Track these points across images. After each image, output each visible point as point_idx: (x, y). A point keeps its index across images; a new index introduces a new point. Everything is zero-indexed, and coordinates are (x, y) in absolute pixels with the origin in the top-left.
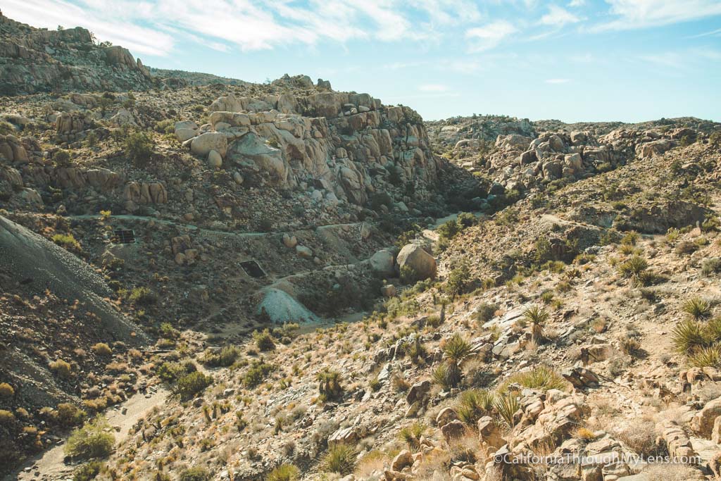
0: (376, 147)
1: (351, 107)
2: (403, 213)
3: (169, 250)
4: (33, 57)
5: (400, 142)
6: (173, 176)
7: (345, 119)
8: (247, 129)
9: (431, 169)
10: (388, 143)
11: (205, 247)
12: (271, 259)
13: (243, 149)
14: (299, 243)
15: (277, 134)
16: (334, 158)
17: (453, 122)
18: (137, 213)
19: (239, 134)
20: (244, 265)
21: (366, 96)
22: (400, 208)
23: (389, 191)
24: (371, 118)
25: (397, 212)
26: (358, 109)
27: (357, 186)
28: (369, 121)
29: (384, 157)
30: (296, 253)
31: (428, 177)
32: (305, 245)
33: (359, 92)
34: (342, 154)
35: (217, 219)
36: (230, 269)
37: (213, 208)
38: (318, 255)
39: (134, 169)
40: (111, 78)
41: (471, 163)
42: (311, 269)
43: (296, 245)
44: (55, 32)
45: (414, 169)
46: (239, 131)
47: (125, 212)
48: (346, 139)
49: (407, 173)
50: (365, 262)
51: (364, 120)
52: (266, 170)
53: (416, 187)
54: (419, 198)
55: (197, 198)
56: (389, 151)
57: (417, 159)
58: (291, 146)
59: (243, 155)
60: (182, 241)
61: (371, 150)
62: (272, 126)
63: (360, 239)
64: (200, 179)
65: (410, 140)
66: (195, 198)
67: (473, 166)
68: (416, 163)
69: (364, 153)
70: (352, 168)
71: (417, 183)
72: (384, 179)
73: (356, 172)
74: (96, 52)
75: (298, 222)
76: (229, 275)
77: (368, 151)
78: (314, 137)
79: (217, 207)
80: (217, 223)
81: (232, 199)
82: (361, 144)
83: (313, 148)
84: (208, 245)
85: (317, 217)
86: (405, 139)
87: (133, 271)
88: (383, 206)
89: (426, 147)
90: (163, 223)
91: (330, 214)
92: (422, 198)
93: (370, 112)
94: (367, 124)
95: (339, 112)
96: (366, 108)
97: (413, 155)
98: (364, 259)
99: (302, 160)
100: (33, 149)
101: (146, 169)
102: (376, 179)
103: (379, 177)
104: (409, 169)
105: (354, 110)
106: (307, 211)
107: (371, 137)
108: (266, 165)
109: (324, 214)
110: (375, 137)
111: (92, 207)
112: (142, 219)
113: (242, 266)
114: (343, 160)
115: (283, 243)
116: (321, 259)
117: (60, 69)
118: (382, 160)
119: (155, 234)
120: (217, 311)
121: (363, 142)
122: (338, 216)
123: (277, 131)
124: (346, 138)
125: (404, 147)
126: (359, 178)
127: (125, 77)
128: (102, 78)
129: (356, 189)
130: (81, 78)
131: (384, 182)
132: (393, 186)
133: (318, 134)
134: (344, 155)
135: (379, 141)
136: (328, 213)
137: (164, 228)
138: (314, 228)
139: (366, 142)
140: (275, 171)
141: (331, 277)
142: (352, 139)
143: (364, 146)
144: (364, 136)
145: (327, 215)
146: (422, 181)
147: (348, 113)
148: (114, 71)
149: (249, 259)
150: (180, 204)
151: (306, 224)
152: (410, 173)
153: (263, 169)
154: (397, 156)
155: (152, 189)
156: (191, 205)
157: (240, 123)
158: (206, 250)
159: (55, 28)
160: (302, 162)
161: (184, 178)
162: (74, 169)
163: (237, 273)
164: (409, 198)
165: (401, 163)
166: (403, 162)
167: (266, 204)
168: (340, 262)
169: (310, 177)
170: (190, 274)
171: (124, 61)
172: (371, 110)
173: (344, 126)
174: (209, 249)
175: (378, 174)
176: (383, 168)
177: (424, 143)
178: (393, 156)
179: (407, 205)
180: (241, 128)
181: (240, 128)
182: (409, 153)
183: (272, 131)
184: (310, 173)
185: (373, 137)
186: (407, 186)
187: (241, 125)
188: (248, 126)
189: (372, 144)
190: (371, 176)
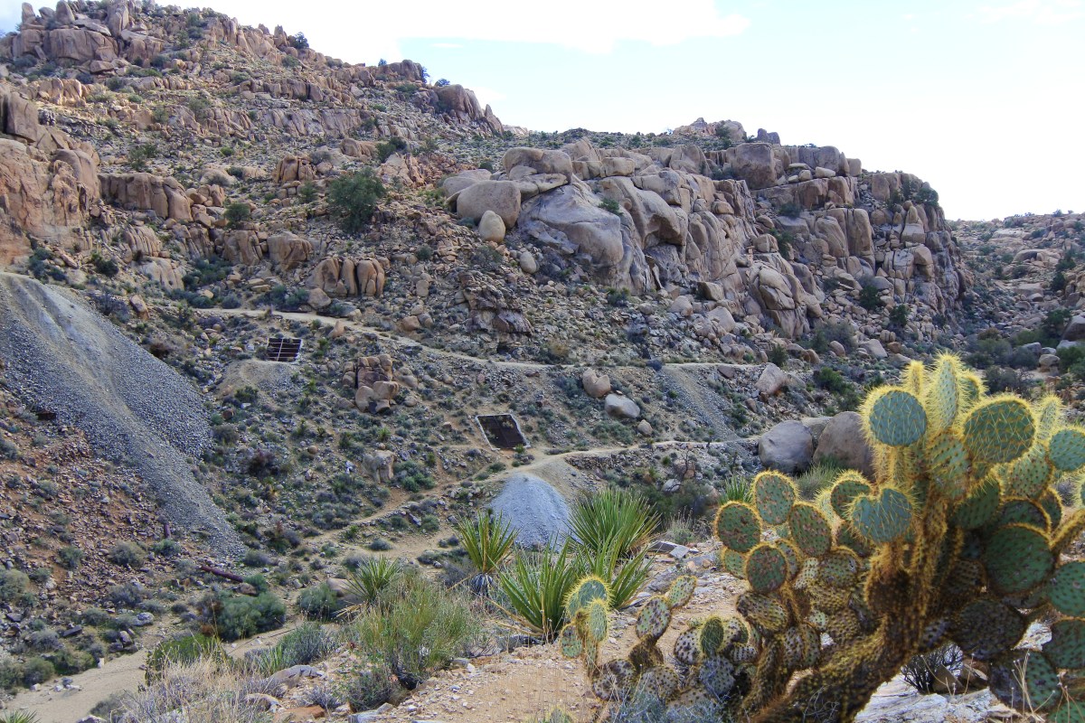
0: (841, 241)
1: (802, 168)
2: (875, 359)
3: (350, 379)
4: (327, 99)
5: (888, 235)
6: (404, 252)
7: (788, 188)
8: (564, 177)
9: (947, 288)
10: (865, 234)
11: (422, 380)
12: (546, 415)
13: (550, 212)
14: (614, 390)
15: (634, 195)
16: (750, 251)
17: (1015, 223)
18: (325, 312)
19: (547, 186)
20: (486, 422)
21: (830, 151)
22: (870, 351)
23: (855, 319)
24: (836, 189)
25: (864, 357)
26: (813, 173)
27: (787, 302)
28: (832, 193)
29: (855, 258)
30: (603, 408)
31: (939, 299)
32: (627, 394)
33: (820, 144)
34: (768, 244)
35: (459, 330)
36: (455, 428)
37: (459, 312)
38: (649, 417)
39: (340, 236)
40: (437, 129)
41: (1037, 286)
42: (628, 443)
43: (607, 393)
44: (374, 68)
45: (911, 283)
46: (548, 180)
47: (306, 308)
48: (786, 224)
49: (897, 291)
50: (753, 439)
51: (822, 192)
52: (587, 252)
53: (910, 316)
54: (914, 338)
55: (435, 292)
56: (866, 248)
57: (919, 266)
58: (659, 220)
59: (548, 223)
60: (377, 365)
61: (829, 244)
62: (627, 182)
63: (755, 394)
64: (450, 258)
65: (910, 230)
66: (432, 290)
67: (1039, 291)
68: (917, 272)
69: (818, 250)
70: (784, 270)
71: (914, 310)
72: (849, 296)
73: (790, 280)
74: (425, 93)
75: (630, 351)
76: (449, 437)
77: (826, 248)
78: (717, 213)
79: (466, 310)
80: (460, 339)
81: (496, 295)
82: (813, 233)
83: (708, 230)
84: (427, 377)
85: (671, 346)
86: (898, 229)
87: (269, 411)
88: (836, 343)
89: (941, 246)
90: (359, 329)
91: (702, 342)
92: (921, 337)
93: (835, 178)
94: (828, 199)
95: (779, 176)
96: (830, 172)
97: (911, 257)
98: (752, 433)
99: (679, 247)
100: (210, 202)
101: (363, 236)
102: (834, 297)
103: (839, 293)
104: (900, 283)
105: (806, 173)
106: (652, 332)
107: (833, 221)
108: (586, 243)
109: (689, 341)
110: (839, 221)
111: (255, 297)
112: (326, 321)
113: (482, 423)
114: (768, 255)
115: (583, 387)
116: (654, 425)
117: (363, 115)
118: (850, 264)
119: (337, 350)
120: (398, 504)
121: (817, 231)
122: (719, 347)
123: (634, 191)
124: (785, 221)
125: (895, 242)
126: (793, 289)
127: (462, 130)
128: (424, 129)
129: (786, 309)
130: (390, 128)
131: (849, 304)
132: (864, 311)
133: (725, 206)
134: (771, 247)
135: (847, 230)
136: (697, 340)
137: (357, 339)
138: (657, 367)
139: (823, 230)
140: (603, 254)
141: (666, 462)
142: (799, 223)
143: (818, 237)
144: (820, 220)
145: (695, 344)
146: (925, 307)
147: (794, 178)
148: (447, 121)
149: (503, 410)
150: (401, 300)
151: (646, 355)
152: (903, 289)
153: (581, 250)
154: (880, 259)
155: (360, 271)
156: (421, 302)
157: (553, 167)
158: (422, 386)
159: (376, 64)
160: (679, 251)
161: (422, 256)
162: (246, 232)
163: (466, 436)
164: (893, 334)
165: (887, 271)
166: (891, 270)
167: (571, 313)
168: (696, 435)
169: (694, 278)
170: (370, 429)
171: (462, 107)
172: (838, 174)
173: (784, 202)
174: (429, 385)
175: (838, 287)
176: (850, 278)
177: (936, 239)
178: (872, 258)
179: (886, 347)
180: (554, 175)
181: (550, 175)
182: (903, 253)
183: (625, 191)
184: (695, 273)
185: (836, 223)
186: (892, 312)
187: (554, 171)
188: (566, 173)
189: (833, 234)
190: (825, 291)
